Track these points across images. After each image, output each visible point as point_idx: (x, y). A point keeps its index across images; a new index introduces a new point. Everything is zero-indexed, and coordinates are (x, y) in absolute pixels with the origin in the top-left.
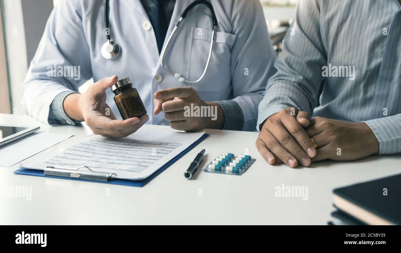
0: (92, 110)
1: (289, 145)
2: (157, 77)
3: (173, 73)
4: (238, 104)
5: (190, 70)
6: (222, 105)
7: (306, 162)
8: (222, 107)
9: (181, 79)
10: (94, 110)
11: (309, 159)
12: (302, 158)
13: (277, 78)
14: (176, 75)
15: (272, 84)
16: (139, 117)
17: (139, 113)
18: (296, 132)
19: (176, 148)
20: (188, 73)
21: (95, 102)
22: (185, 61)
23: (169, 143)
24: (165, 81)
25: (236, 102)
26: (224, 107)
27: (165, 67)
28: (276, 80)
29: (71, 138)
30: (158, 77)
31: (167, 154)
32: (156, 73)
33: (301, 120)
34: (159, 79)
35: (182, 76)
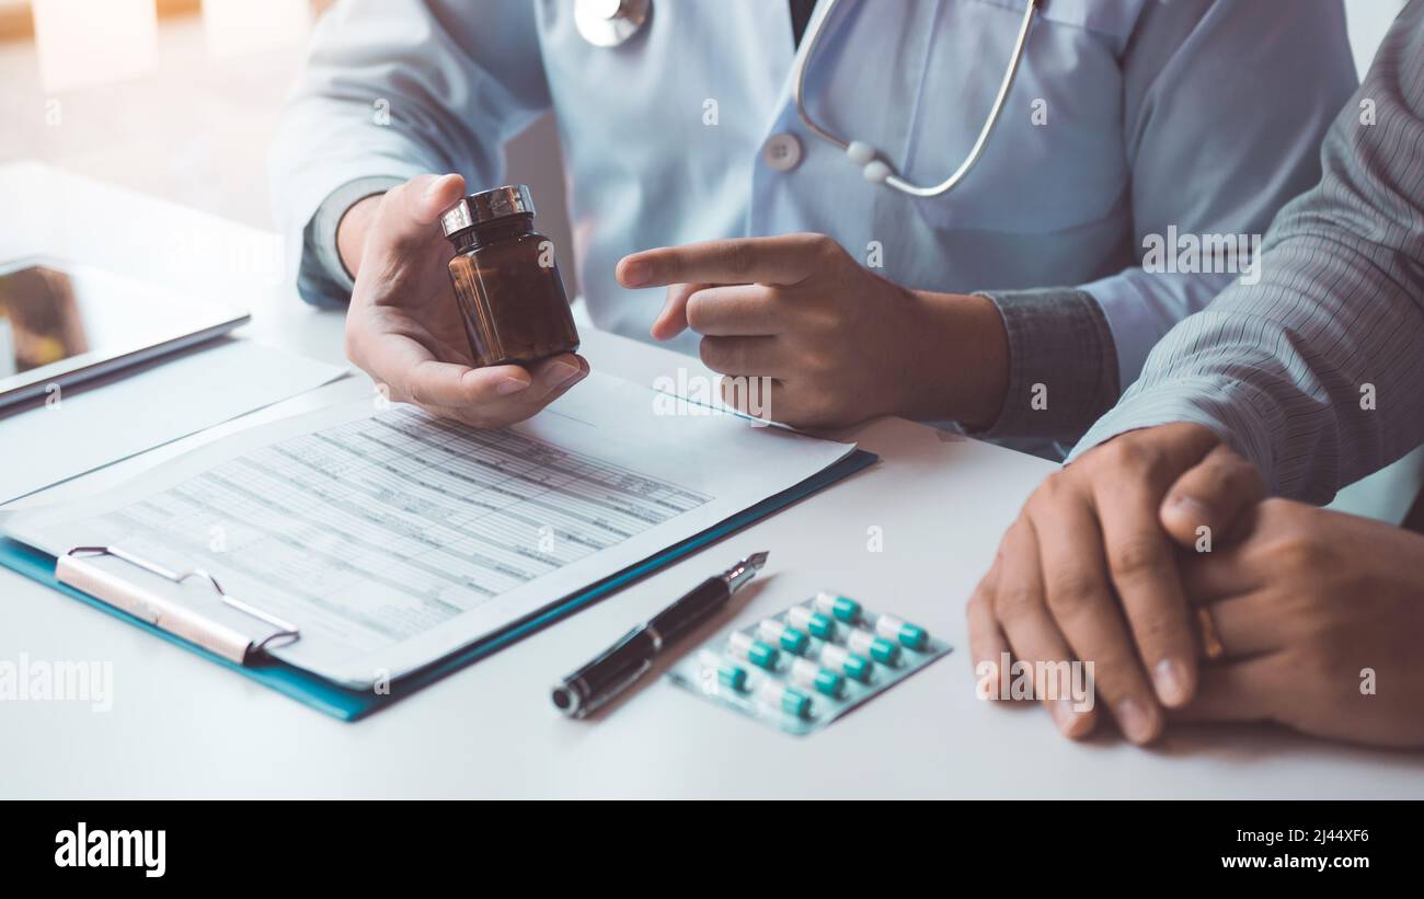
0: (373, 301)
1: (1079, 626)
2: (774, 148)
3: (843, 141)
4: (1100, 313)
5: (917, 132)
6: (1008, 312)
7: (1137, 723)
8: (1006, 323)
9: (874, 170)
10: (381, 303)
11: (1153, 713)
12: (1122, 698)
13: (1309, 214)
14: (855, 149)
15: (1280, 241)
16: (531, 366)
17: (532, 347)
18: (1128, 569)
19: (666, 518)
20: (907, 143)
21: (391, 268)
22: (899, 91)
23: (657, 486)
24: (809, 167)
25: (1092, 301)
26: (1016, 325)
27: (812, 112)
28: (1300, 221)
29: (336, 384)
30: (784, 147)
31: (598, 547)
32: (775, 127)
33: (1174, 514)
34: (785, 155)
35: (879, 156)
